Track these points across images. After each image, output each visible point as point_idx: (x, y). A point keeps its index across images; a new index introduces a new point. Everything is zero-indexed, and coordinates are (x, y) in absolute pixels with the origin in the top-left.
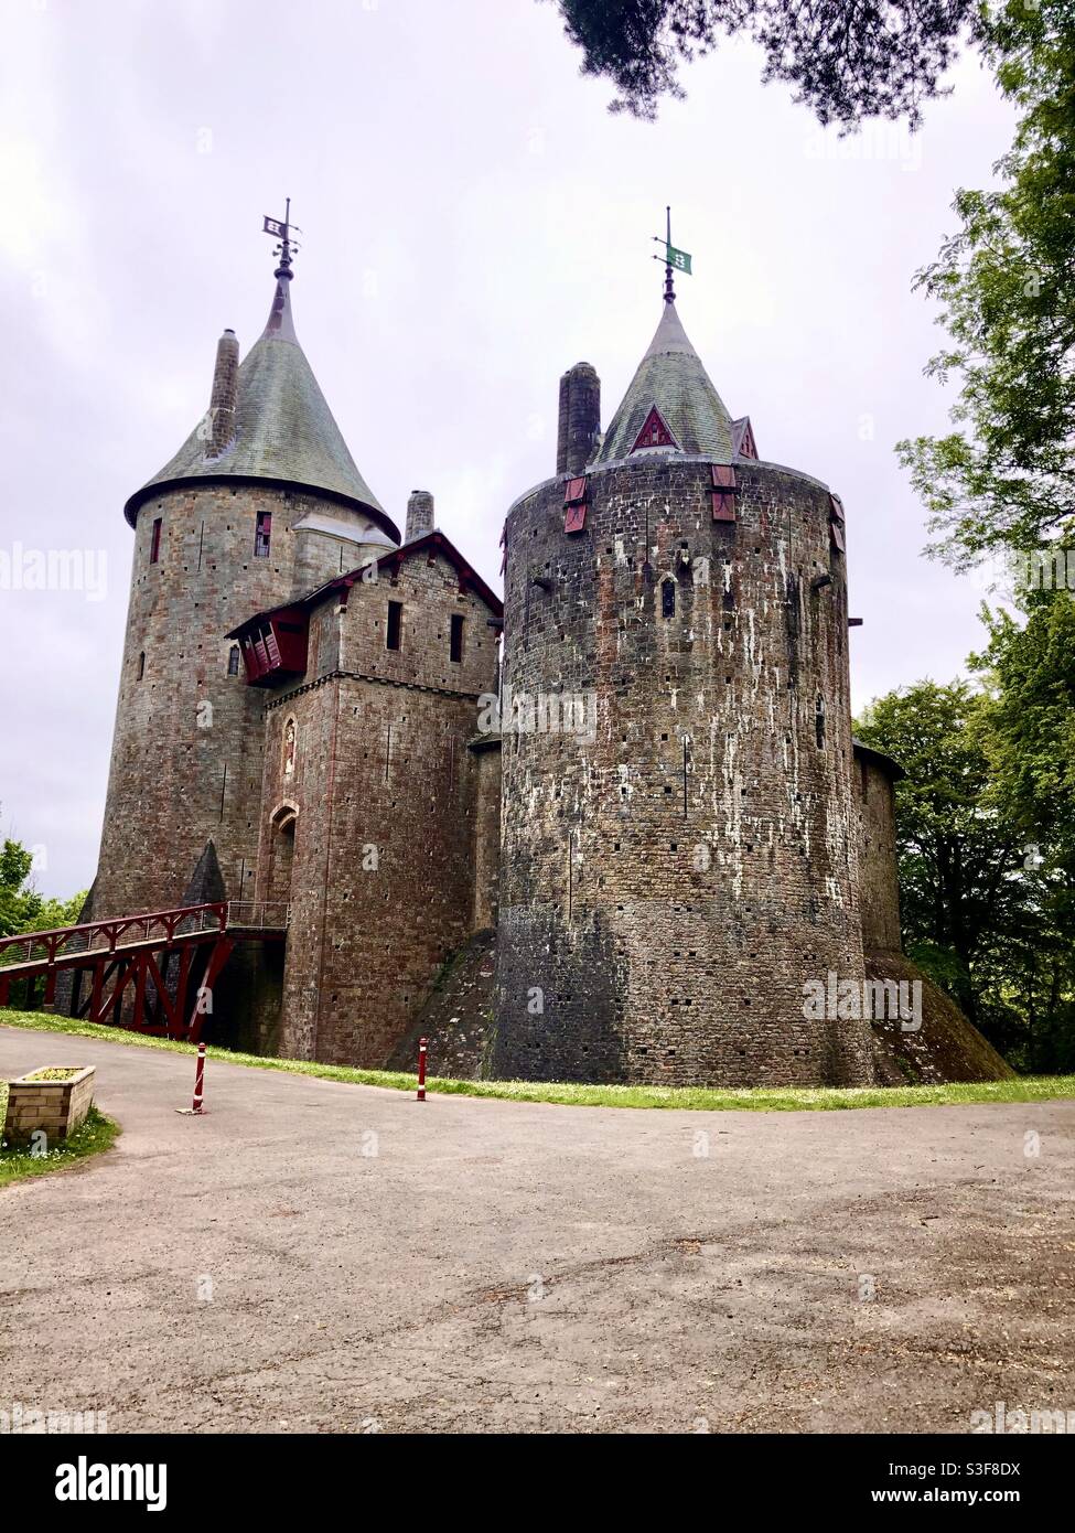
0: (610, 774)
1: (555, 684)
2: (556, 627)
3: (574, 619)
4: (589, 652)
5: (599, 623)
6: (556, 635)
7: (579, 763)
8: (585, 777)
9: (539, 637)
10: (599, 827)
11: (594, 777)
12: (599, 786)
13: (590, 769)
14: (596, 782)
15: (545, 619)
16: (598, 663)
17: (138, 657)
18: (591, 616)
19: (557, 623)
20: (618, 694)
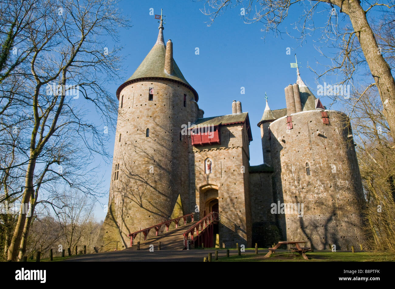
0: (344, 183)
1: (325, 159)
2: (323, 145)
3: (328, 144)
4: (334, 153)
5: (335, 146)
6: (324, 147)
7: (336, 179)
8: (338, 183)
9: (318, 147)
10: (344, 195)
11: (340, 183)
12: (342, 185)
13: (339, 181)
14: (341, 184)
15: (319, 143)
16: (337, 156)
17: (146, 130)
18: (333, 144)
19: (324, 144)
20: (343, 164)
